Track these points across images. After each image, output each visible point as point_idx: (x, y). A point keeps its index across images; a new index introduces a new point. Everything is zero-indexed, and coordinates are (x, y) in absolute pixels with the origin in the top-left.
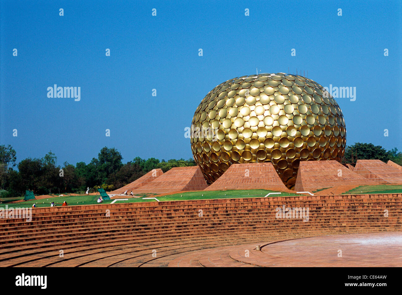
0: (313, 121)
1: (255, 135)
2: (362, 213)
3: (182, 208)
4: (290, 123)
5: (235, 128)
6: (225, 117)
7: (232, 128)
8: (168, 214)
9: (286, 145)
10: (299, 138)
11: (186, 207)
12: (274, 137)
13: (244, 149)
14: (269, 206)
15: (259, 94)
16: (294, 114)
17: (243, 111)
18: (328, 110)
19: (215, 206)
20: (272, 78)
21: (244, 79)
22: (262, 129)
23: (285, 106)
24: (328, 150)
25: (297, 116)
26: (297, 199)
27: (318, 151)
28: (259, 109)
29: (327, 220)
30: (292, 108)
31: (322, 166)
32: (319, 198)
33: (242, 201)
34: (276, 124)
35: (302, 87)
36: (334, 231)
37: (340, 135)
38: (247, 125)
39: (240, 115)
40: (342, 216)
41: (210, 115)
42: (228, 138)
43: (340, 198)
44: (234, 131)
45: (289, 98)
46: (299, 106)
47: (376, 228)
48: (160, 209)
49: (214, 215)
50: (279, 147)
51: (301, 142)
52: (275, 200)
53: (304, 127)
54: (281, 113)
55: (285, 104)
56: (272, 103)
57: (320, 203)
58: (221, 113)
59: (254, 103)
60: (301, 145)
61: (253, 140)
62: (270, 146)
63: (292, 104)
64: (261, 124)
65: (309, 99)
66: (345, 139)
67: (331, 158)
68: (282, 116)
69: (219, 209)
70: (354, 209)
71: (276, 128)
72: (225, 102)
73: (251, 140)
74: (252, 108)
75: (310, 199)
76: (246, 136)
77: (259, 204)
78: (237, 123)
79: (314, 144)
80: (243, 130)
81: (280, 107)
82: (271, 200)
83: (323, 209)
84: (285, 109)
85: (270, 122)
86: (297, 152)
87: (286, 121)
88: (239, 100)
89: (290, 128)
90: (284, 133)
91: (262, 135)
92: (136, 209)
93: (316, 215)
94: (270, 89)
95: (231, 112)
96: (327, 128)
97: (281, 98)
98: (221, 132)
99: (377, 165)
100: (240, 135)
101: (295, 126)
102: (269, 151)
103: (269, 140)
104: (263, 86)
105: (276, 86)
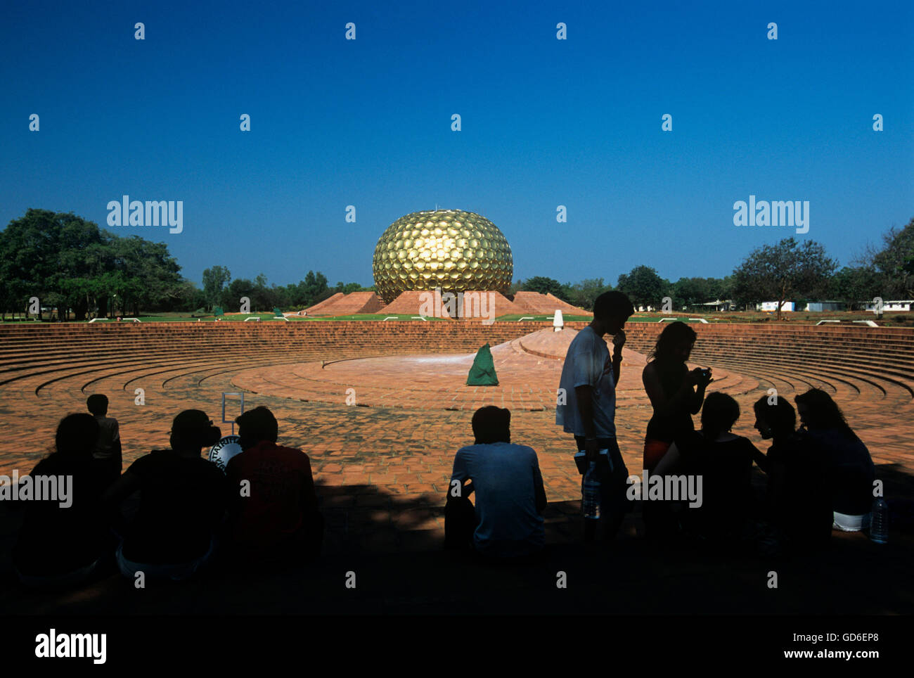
0: (481, 255)
1: (428, 265)
2: (460, 337)
3: (306, 327)
4: (460, 256)
5: (411, 258)
6: (402, 247)
7: (408, 258)
8: (290, 332)
9: (455, 276)
10: (468, 270)
11: (310, 327)
12: (445, 268)
13: (418, 278)
14: (384, 329)
15: (434, 228)
16: (465, 248)
17: (418, 243)
18: (496, 245)
19: (336, 327)
20: (448, 215)
21: (422, 213)
22: (434, 260)
23: (456, 240)
24: (494, 282)
25: (467, 250)
26: (410, 323)
27: (485, 282)
28: (431, 242)
29: (428, 343)
30: (462, 243)
32: (429, 323)
33: (361, 323)
34: (447, 256)
35: (473, 223)
37: (506, 268)
38: (422, 256)
39: (416, 247)
40: (442, 339)
41: (389, 246)
42: (404, 267)
43: (447, 323)
44: (409, 261)
45: (461, 233)
46: (469, 241)
47: (466, 351)
48: (286, 327)
49: (331, 335)
50: (449, 277)
51: (469, 274)
52: (391, 323)
53: (473, 260)
54: (453, 246)
55: (457, 238)
56: (445, 237)
57: (429, 327)
58: (398, 244)
59: (429, 236)
60: (469, 276)
61: (426, 270)
62: (441, 276)
63: (462, 238)
64: (434, 256)
65: (479, 234)
66: (512, 272)
67: (497, 289)
68: (453, 249)
69: (339, 330)
70: (454, 333)
71: (447, 260)
72: (402, 234)
73: (424, 271)
74: (427, 240)
75: (421, 324)
76: (420, 266)
77: (376, 326)
78: (412, 254)
79: (481, 276)
80: (418, 261)
81: (452, 240)
82: (387, 323)
83: (429, 333)
84: (456, 243)
85: (443, 255)
86: (466, 282)
87: (457, 255)
88: (415, 233)
89: (461, 260)
90: (454, 265)
91: (434, 266)
92: (264, 326)
93: (421, 338)
94: (443, 224)
96: (495, 262)
97: (454, 233)
98: (398, 261)
99: (534, 296)
100: (415, 265)
101: (465, 259)
102: (440, 281)
103: (440, 271)
104: (438, 221)
105: (450, 222)
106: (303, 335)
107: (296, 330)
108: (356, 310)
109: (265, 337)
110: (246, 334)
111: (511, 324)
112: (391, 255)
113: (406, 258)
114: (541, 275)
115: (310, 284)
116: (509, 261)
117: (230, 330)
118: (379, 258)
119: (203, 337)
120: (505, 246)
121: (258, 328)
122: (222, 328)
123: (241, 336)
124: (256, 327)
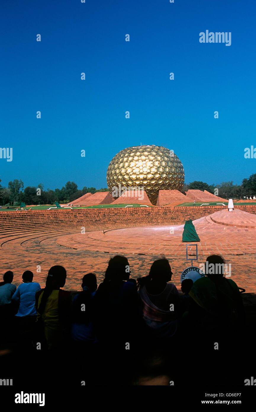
0: (167, 170)
1: (138, 176)
2: (169, 216)
3: (83, 212)
4: (156, 171)
5: (128, 173)
6: (123, 167)
7: (127, 173)
8: (75, 215)
9: (153, 182)
10: (160, 179)
11: (85, 212)
12: (148, 178)
13: (132, 183)
14: (126, 212)
15: (141, 155)
16: (158, 166)
17: (132, 164)
18: (175, 164)
19: (99, 212)
20: (148, 148)
21: (134, 148)
22: (141, 173)
23: (153, 162)
24: (175, 185)
25: (159, 167)
26: (140, 209)
27: (170, 185)
28: (140, 163)
29: (152, 219)
30: (157, 163)
31: (170, 193)
32: (150, 208)
33: (113, 209)
34: (149, 171)
35: (162, 153)
36: (153, 224)
37: (181, 177)
38: (134, 171)
39: (131, 166)
40: (159, 217)
41: (116, 166)
42: (125, 178)
43: (161, 208)
44: (128, 174)
45: (156, 158)
46: (160, 162)
47: (173, 223)
48: (72, 212)
49: (97, 216)
50: (150, 183)
51: (161, 180)
52: (129, 209)
53: (163, 173)
54: (152, 165)
55: (154, 161)
56: (147, 160)
57: (151, 211)
58: (121, 165)
59: (138, 160)
60: (161, 182)
61: (137, 179)
62: (145, 182)
63: (157, 161)
64: (141, 171)
65: (166, 158)
66: (184, 179)
67: (176, 188)
68: (152, 167)
69: (101, 213)
70: (165, 213)
71: (149, 173)
72: (123, 159)
73: (136, 179)
74: (137, 162)
75: (146, 209)
76: (134, 177)
77: (121, 211)
78: (129, 170)
79: (168, 182)
80: (132, 174)
81: (151, 162)
82: (127, 209)
83: (151, 214)
84: (153, 164)
85: (146, 170)
86: (159, 185)
87: (154, 170)
88: (130, 159)
89: (156, 173)
90: (153, 176)
91: (142, 177)
92: (60, 212)
93: (147, 217)
94: (146, 153)
95: (126, 164)
96: (175, 174)
97: (152, 158)
98: (121, 175)
99: (198, 192)
100: (131, 176)
101: (158, 172)
102: (145, 185)
103: (145, 179)
104: (143, 152)
105: (149, 152)
106: (82, 217)
107: (78, 214)
108: (99, 202)
109: (62, 218)
110: (51, 217)
111: (196, 208)
112: (118, 171)
113: (126, 173)
114: (198, 181)
115: (68, 188)
116: (182, 173)
117: (41, 215)
118: (110, 173)
119: (27, 219)
120: (180, 164)
121: (57, 213)
122: (36, 214)
123: (48, 218)
124: (55, 213)
